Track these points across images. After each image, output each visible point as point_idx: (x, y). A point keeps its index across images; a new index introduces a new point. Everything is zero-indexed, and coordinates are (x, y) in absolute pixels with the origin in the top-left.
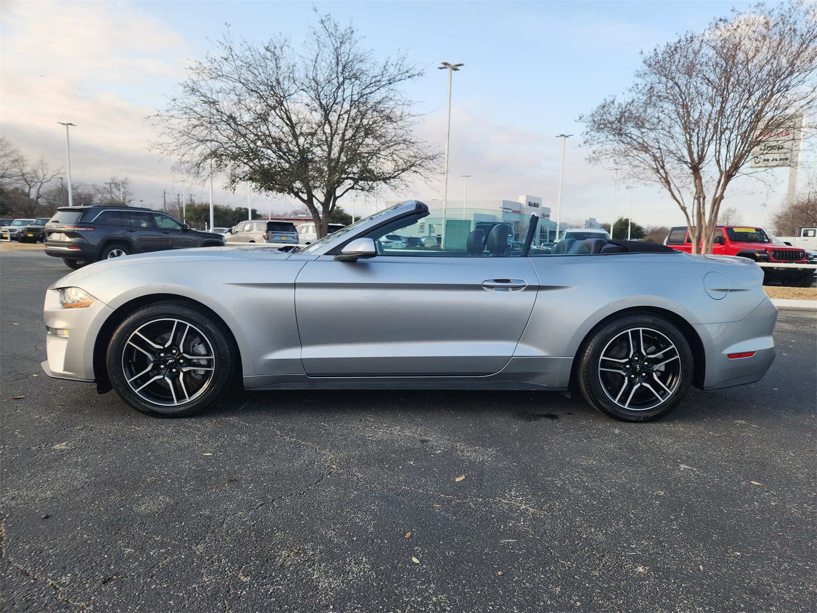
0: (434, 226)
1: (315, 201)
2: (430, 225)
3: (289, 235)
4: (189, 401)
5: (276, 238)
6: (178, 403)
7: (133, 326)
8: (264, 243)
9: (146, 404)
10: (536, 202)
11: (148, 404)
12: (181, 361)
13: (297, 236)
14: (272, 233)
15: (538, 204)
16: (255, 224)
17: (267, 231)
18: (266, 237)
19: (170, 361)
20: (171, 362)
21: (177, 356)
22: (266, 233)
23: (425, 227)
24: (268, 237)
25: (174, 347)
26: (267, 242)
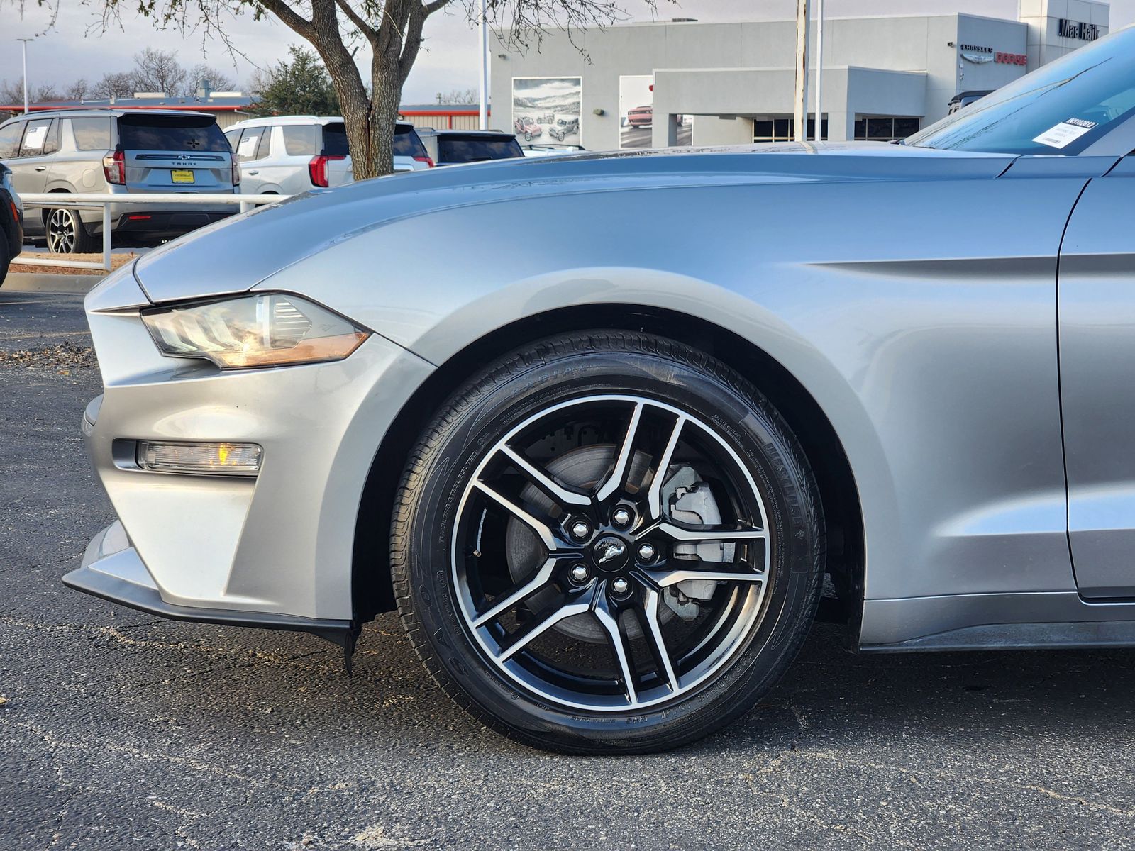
0: (688, 119)
1: (345, 26)
2: (673, 117)
3: (200, 164)
4: (677, 691)
5: (152, 178)
6: (639, 702)
7: (495, 425)
8: (108, 192)
9: (535, 704)
10: (1087, 20)
11: (542, 707)
12: (647, 551)
13: (233, 168)
14: (139, 157)
15: (1093, 27)
16: (67, 124)
17: (119, 154)
18: (115, 173)
19: (612, 551)
20: (614, 557)
21: (635, 533)
22: (116, 158)
23: (654, 125)
24: (122, 173)
25: (622, 501)
26: (117, 191)
